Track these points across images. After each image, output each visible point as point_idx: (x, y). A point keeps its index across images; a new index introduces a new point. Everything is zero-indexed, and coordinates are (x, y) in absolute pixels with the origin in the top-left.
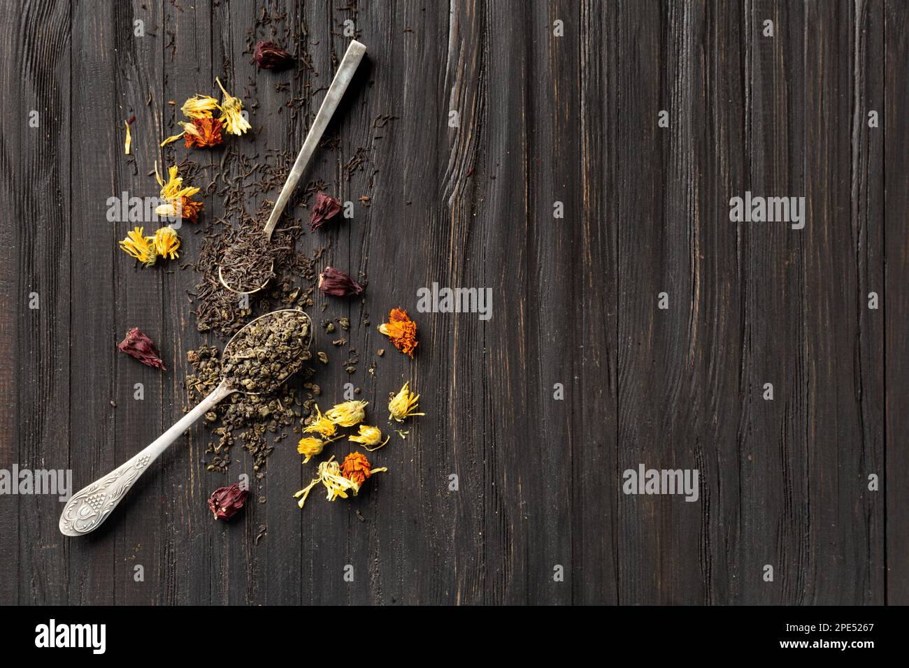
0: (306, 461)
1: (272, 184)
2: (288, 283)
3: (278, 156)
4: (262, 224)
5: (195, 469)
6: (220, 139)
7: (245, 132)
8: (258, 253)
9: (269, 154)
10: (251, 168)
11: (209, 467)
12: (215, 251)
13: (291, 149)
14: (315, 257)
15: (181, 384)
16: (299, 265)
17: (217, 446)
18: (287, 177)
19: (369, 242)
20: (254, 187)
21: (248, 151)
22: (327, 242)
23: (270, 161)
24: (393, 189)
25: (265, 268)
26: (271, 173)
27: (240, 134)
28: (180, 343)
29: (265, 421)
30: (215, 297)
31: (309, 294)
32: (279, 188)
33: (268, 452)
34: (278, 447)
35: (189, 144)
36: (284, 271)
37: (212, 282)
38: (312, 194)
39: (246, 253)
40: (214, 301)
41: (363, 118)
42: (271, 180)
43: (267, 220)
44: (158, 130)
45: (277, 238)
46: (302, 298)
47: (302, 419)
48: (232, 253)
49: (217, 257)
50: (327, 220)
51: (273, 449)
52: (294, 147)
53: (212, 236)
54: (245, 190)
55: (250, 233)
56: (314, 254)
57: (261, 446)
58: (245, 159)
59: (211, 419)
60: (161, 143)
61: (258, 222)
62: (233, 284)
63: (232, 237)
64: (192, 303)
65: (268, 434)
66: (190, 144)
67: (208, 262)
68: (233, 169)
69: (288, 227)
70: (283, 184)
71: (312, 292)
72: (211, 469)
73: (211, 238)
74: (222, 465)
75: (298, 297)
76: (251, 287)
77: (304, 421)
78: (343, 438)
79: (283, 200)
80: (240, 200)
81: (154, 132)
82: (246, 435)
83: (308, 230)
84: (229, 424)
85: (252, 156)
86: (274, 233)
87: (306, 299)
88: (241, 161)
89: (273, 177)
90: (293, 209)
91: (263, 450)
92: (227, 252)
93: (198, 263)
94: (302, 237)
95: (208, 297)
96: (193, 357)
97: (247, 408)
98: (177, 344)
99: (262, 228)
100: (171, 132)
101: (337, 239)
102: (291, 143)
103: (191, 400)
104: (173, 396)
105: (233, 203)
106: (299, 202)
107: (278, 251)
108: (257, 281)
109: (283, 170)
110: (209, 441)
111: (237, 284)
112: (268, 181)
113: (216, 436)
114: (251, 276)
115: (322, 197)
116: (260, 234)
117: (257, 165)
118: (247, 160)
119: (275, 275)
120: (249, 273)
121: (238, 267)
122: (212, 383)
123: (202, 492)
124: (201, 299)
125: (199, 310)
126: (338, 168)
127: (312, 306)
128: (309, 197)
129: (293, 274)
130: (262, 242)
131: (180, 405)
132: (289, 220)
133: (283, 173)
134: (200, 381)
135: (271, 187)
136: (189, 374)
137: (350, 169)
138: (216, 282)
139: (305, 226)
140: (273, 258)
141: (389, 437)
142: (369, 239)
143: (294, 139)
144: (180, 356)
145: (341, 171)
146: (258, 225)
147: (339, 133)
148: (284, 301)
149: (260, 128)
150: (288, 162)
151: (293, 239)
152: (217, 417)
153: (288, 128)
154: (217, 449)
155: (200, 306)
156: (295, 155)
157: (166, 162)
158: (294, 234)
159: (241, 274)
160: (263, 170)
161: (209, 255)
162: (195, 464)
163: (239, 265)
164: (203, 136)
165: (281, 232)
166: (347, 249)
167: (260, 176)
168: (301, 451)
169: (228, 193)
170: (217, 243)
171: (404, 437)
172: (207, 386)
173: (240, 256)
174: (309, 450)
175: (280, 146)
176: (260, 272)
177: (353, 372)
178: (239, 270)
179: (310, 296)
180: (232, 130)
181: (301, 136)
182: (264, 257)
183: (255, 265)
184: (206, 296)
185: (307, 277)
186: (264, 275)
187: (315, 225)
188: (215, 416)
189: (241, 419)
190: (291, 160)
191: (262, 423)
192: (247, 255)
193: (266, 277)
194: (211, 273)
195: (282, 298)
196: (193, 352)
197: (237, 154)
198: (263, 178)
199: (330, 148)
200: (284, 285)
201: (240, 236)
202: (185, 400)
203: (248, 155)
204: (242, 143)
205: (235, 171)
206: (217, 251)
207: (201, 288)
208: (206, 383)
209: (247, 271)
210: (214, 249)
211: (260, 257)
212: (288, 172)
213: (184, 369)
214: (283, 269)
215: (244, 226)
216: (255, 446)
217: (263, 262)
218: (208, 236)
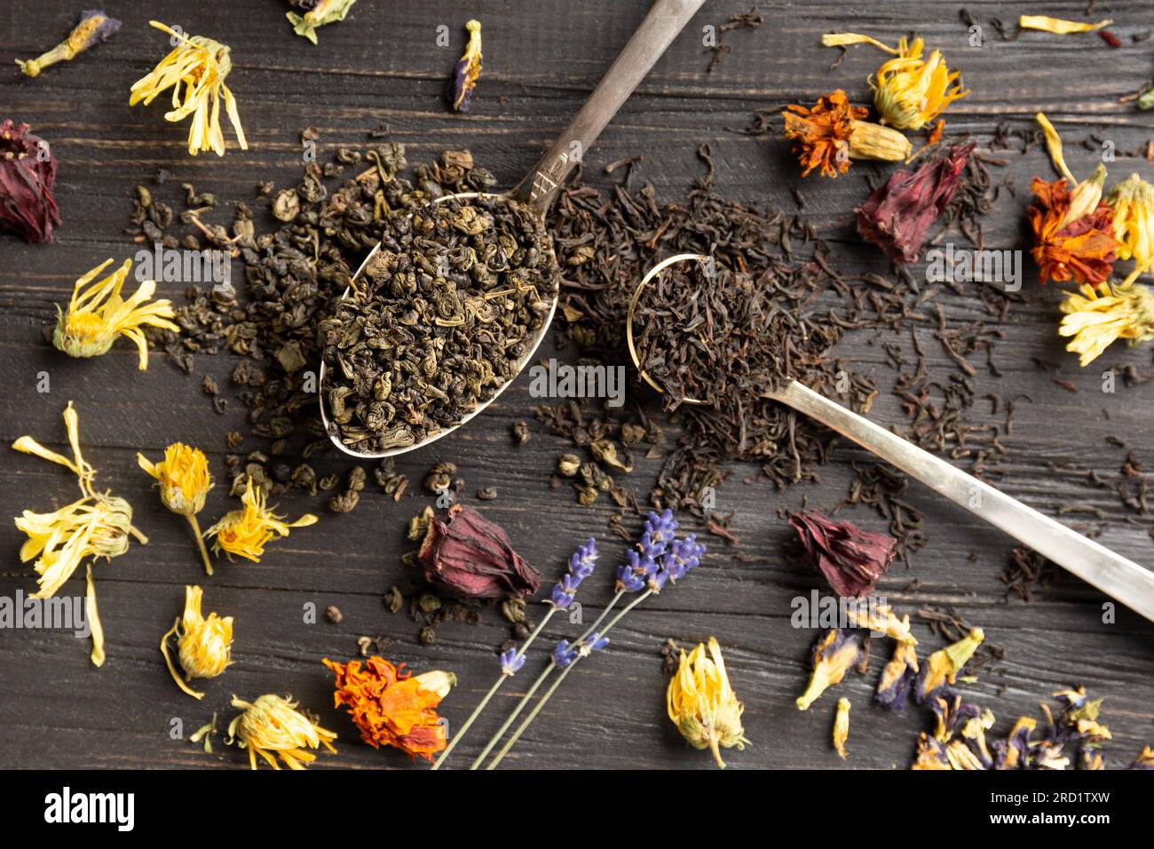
0: (144, 463)
1: (917, 413)
2: (645, 440)
3: (994, 430)
4: (811, 377)
5: (143, 153)
6: (1055, 278)
7: (1071, 347)
8: (737, 365)
9: (1001, 404)
10: (965, 354)
11: (145, 192)
12: (744, 245)
13: (1007, 467)
14: (713, 518)
15: (382, 128)
16: (692, 472)
17: (202, 218)
18: (936, 451)
19: (744, 666)
20: (910, 358)
21: (1011, 350)
22: (753, 552)
23: (980, 407)
24: (886, 739)
25: (692, 383)
26: (947, 409)
27: (1064, 331)
28: (497, 131)
29: (266, 355)
30: (618, 237)
31: (610, 496)
32: (907, 429)
33: (178, 358)
34: (192, 390)
35: (1043, 190)
36: (678, 430)
37: (660, 231)
38: (884, 517)
39: (737, 332)
40: (609, 232)
41: (1082, 668)
42: (929, 409)
43: (821, 392)
44: (1080, 107)
45: (772, 415)
46: (600, 473)
47: (263, 459)
48: (740, 293)
49: (729, 247)
50: (817, 562)
51: (185, 372)
52: (1015, 475)
53: (786, 239)
54: (905, 334)
55: (790, 345)
56: (720, 516)
57: (195, 339)
58: (989, 339)
59: (280, 206)
60: (1046, 113)
61: (819, 367)
62: (655, 292)
63: (779, 293)
64: (605, 172)
65: (229, 361)
66: (1042, 194)
67: (717, 223)
68: (962, 306)
69: (798, 446)
70: (916, 439)
71: (615, 503)
72: (139, 197)
73: (781, 236)
74: (149, 227)
75: (604, 466)
76: (645, 341)
77: (256, 461)
78: (204, 569)
79: (877, 439)
80: (880, 320)
81: (1075, 99)
82: (228, 300)
83: (788, 500)
84: (262, 253)
85: (998, 360)
86: (786, 409)
87: (597, 487)
88: (986, 329)
89: (937, 414)
90: (847, 462)
91: (182, 344)
92: (744, 279)
93: (714, 195)
94: (769, 484)
95: (620, 217)
96: (455, 166)
97: (302, 307)
98: (495, 123)
99: (801, 376)
100: (1073, 144)
101: (757, 580)
102: (1025, 467)
103: (337, 152)
104: (351, 105)
105: (870, 300)
106: (864, 480)
107: (737, 420)
108: (661, 360)
109: (956, 441)
110: (221, 196)
111: (656, 302)
112: (927, 400)
113: (232, 215)
114: (674, 343)
115: (880, 549)
116: (784, 371)
117: (972, 371)
118: (988, 347)
119: (673, 408)
120: (683, 339)
121: (701, 310)
122: (378, 213)
123: (76, 168)
124: (614, 196)
125: (585, 189)
126: (952, 593)
127: (578, 501)
128: (879, 509)
129: (670, 453)
130: (763, 376)
131: (323, 122)
132: (818, 452)
133: (947, 441)
134: (387, 180)
135: (912, 407)
136: (408, 152)
137: (949, 625)
138: (659, 242)
139: (797, 493)
140: (717, 406)
141: (199, 696)
142: (752, 666)
143: (1036, 475)
144: (459, 131)
145: (943, 599)
146: (809, 366)
147: (1045, 600)
148: (597, 424)
149: (1073, 384)
150: (974, 456)
151: (765, 460)
152: (284, 223)
153: (1067, 460)
154: (194, 216)
155: (596, 192)
156: (993, 477)
157: (994, 124)
158: (779, 464)
159: (682, 316)
160: (958, 387)
161: (734, 227)
162: (154, 154)
163: (709, 312)
164: (1068, 232)
165: (787, 428)
166: (728, 606)
167: (941, 377)
168: (175, 451)
169: (902, 287)
170: (765, 251)
171: (195, 738)
172: (371, 201)
173: (731, 315)
174: (174, 475)
175: (1022, 438)
176: (683, 369)
177: (386, 606)
178: (695, 311)
179: (605, 498)
180: (1075, 310)
181: (1041, 494)
182: (723, 382)
183: (704, 355)
184: (624, 211)
185: (659, 492)
186: (676, 380)
187: (805, 527)
188: (287, 217)
189: (271, 289)
190: (980, 465)
191: (259, 345)
192: (732, 335)
193: (669, 383)
194: (683, 230)
195: (604, 421)
196: (469, 166)
197: (1005, 319)
198: (938, 386)
199: (1008, 575)
200: (639, 428)
201: (780, 315)
202: (336, 137)
203: (1001, 350)
204: (1036, 332)
205: (958, 311)
206: (744, 251)
207: (646, 198)
208: (379, 197)
209: (691, 334)
210: (749, 242)
211: (726, 368)
212: (947, 456)
213: (421, 137)
214: (684, 426)
215: (808, 327)
216: (200, 323)
217: (709, 378)
218: (787, 227)
